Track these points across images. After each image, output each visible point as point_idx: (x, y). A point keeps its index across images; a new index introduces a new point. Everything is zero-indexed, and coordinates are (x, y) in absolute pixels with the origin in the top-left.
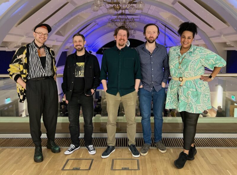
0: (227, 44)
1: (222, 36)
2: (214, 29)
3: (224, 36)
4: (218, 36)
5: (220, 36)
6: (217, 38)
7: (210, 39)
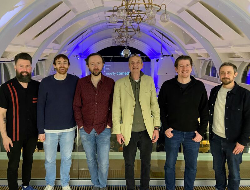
0: (236, 55)
1: (232, 46)
2: (223, 39)
3: (233, 47)
4: (227, 46)
5: (229, 47)
6: (225, 48)
7: (215, 49)
